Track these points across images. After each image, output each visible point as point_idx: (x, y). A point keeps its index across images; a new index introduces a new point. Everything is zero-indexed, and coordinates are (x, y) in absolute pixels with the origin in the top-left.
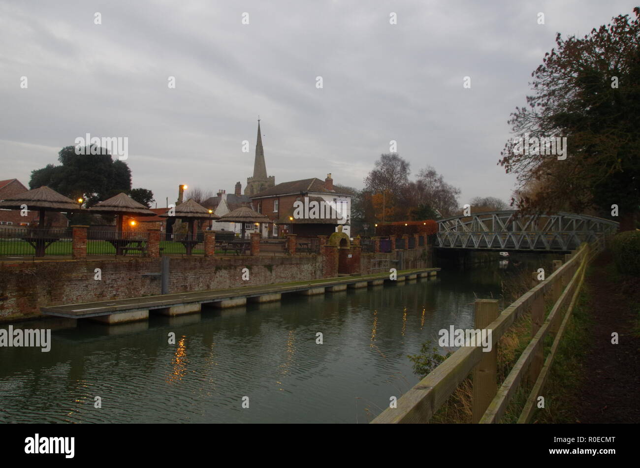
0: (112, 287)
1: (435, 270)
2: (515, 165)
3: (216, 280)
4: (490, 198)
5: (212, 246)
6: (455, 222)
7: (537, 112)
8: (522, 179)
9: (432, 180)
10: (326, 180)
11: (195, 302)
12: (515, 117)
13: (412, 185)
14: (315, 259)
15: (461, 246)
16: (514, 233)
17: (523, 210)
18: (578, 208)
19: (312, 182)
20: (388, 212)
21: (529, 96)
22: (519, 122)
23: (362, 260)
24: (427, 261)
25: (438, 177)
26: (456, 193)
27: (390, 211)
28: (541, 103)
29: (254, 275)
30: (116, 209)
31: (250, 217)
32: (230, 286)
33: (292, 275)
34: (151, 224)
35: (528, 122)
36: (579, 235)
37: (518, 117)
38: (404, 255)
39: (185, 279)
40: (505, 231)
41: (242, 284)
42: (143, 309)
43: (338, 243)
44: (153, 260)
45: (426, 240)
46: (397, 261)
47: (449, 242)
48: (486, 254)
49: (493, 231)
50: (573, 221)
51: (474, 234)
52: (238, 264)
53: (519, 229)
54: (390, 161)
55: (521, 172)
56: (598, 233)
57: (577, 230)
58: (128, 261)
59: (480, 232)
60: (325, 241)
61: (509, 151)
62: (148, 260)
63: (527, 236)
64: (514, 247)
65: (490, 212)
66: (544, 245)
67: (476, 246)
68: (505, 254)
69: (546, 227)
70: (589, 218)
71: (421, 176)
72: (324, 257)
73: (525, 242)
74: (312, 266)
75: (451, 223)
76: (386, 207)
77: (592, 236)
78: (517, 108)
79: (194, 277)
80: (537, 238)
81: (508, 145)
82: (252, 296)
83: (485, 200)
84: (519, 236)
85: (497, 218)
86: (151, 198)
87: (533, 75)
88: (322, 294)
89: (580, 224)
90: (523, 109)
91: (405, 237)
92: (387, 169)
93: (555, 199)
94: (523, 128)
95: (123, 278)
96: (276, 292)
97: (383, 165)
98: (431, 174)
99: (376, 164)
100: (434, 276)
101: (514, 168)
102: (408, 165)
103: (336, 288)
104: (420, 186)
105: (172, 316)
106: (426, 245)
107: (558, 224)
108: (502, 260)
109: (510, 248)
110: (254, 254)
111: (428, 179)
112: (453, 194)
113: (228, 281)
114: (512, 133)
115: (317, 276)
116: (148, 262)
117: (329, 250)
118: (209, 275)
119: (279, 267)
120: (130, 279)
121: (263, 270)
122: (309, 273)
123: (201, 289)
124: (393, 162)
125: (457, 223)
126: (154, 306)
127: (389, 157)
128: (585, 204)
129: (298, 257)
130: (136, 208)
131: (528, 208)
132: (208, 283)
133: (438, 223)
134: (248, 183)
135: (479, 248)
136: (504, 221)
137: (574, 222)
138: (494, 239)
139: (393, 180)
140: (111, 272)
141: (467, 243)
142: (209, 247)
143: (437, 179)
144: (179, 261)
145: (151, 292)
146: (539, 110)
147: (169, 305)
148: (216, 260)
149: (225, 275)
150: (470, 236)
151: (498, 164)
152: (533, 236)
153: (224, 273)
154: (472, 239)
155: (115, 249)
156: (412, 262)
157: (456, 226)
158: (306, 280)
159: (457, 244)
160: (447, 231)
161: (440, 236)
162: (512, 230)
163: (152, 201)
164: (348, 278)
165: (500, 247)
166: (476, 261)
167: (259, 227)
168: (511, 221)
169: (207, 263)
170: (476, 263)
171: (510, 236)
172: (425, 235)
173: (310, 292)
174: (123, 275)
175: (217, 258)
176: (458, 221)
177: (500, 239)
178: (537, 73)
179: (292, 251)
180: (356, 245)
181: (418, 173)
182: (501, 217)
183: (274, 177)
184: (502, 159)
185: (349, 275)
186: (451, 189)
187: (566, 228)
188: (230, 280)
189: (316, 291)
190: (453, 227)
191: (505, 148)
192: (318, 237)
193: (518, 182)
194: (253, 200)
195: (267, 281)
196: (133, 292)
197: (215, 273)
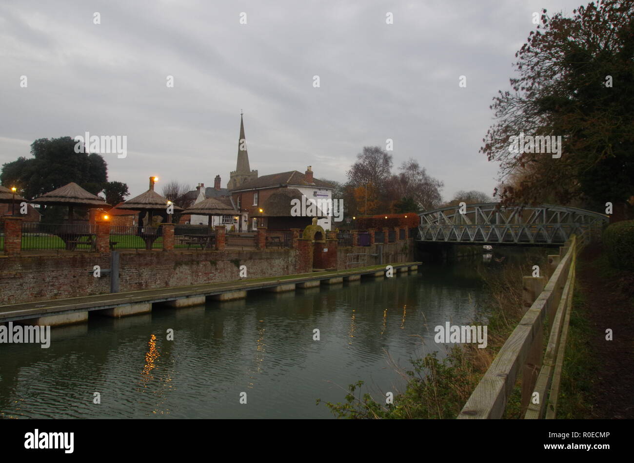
0: (53, 285)
1: (416, 265)
2: (498, 151)
3: (176, 276)
4: (474, 191)
5: (170, 240)
6: (437, 215)
7: (521, 97)
8: (506, 167)
9: (415, 172)
10: (306, 172)
11: (145, 301)
12: (498, 102)
13: (395, 178)
14: (287, 253)
15: (443, 239)
16: (497, 226)
17: (506, 200)
18: (564, 198)
19: (293, 175)
20: (371, 205)
21: (513, 78)
22: (502, 107)
23: (339, 253)
24: (408, 256)
25: (421, 169)
26: (439, 186)
27: (372, 204)
28: (526, 87)
29: (219, 271)
30: (62, 200)
31: (217, 209)
32: (191, 283)
33: (262, 271)
34: (123, 217)
35: (512, 107)
36: (564, 227)
37: (501, 101)
38: (383, 248)
39: (140, 275)
40: (489, 224)
41: (205, 280)
42: (80, 311)
43: (312, 237)
44: (102, 255)
45: (407, 234)
46: (376, 255)
47: (431, 235)
48: (469, 248)
49: (476, 224)
50: (557, 214)
51: (457, 227)
52: (201, 260)
53: (503, 222)
54: (373, 154)
55: (505, 160)
56: (583, 226)
57: (561, 223)
58: (72, 257)
59: (463, 225)
60: (298, 234)
61: (492, 137)
62: (96, 256)
63: (510, 228)
64: (497, 241)
65: (474, 204)
66: (528, 238)
67: (459, 240)
68: (489, 247)
69: (530, 219)
70: (574, 211)
71: (404, 169)
72: (297, 251)
73: (508, 235)
74: (284, 260)
75: (434, 217)
76: (368, 200)
77: (577, 228)
78: (500, 92)
79: (150, 273)
80: (521, 231)
81: (490, 132)
82: (212, 294)
83: (468, 194)
84: (503, 229)
85: (480, 210)
86: (126, 191)
87: (517, 55)
88: (292, 291)
89: (564, 216)
90: (506, 93)
91: (386, 230)
92: (370, 162)
93: (540, 189)
94: (507, 113)
95: (66, 275)
96: (240, 290)
97: (365, 158)
98: (414, 167)
99: (359, 157)
100: (415, 270)
101: (497, 155)
102: (390, 158)
103: (308, 284)
104: (404, 180)
105: (117, 318)
106: (407, 238)
107: (543, 217)
108: (486, 254)
109: (493, 242)
110: (219, 249)
111: (411, 172)
112: (437, 187)
113: (189, 278)
114: (494, 119)
115: (290, 271)
116: (95, 258)
117: (303, 244)
118: (167, 271)
119: (247, 262)
120: (74, 277)
121: (229, 266)
122: (281, 268)
123: (158, 286)
124: (376, 155)
125: (439, 216)
126: (95, 307)
127: (371, 150)
128: (572, 194)
129: (269, 251)
130: (86, 199)
131: (512, 198)
132: (166, 279)
133: (420, 216)
134: (231, 177)
135: (462, 241)
136: (487, 214)
137: (559, 215)
138: (477, 232)
139: (376, 173)
140: (52, 269)
141: (449, 237)
142: (167, 241)
143: (420, 172)
144: (132, 256)
145: (99, 290)
146: (523, 94)
147: (113, 305)
148: (176, 255)
149: (187, 271)
150: (453, 229)
151: (480, 152)
152: (517, 229)
153: (185, 269)
154: (454, 232)
155: (65, 244)
156: (392, 256)
157: (439, 219)
158: (277, 276)
159: (439, 237)
160: (429, 224)
161: (422, 229)
162: (496, 223)
163: (127, 195)
164: (323, 274)
165: (483, 240)
166: (459, 254)
167: (238, 221)
168: (494, 213)
169: (165, 258)
170: (459, 257)
171: (493, 229)
172: (406, 228)
173: (278, 289)
174: (66, 272)
175: (177, 252)
176: (441, 215)
177: (483, 232)
178: (521, 53)
179: (262, 244)
180: (332, 238)
181: (401, 166)
182: (484, 210)
183: (257, 171)
184: (484, 147)
185: (324, 270)
186: (434, 182)
187: (550, 220)
188: (192, 276)
189: (285, 288)
190: (435, 220)
191: (487, 134)
192: (290, 230)
193: (500, 170)
194: (233, 193)
195: (234, 277)
196: (78, 291)
197: (175, 269)
